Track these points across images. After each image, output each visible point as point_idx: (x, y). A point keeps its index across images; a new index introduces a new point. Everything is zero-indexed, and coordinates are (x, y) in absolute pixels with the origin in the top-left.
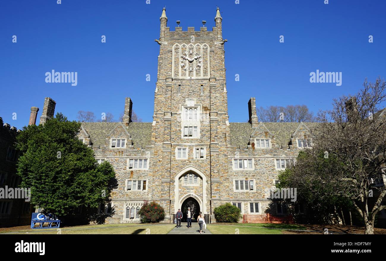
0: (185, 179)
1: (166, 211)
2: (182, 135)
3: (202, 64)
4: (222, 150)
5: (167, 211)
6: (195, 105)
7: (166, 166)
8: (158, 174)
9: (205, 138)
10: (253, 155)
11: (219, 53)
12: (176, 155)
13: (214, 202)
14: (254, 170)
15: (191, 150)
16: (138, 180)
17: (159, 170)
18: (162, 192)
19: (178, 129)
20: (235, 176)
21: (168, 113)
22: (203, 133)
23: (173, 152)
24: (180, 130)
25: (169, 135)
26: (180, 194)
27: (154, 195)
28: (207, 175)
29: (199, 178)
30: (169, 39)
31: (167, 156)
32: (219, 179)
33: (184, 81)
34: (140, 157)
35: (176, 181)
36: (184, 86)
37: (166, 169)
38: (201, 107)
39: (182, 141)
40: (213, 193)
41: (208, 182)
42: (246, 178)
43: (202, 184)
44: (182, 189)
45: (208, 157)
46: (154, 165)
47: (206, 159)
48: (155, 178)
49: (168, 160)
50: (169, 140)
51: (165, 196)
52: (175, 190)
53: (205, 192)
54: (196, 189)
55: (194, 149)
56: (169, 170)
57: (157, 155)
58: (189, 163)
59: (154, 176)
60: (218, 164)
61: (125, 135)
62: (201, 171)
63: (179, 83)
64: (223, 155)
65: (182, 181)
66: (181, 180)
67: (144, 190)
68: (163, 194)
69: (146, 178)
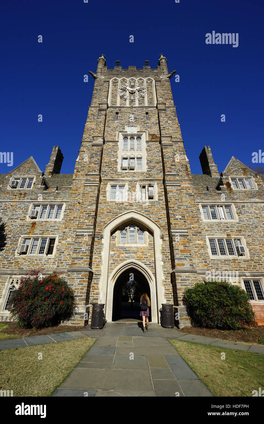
0: (122, 236)
1: (79, 296)
2: (119, 167)
3: (146, 94)
4: (183, 187)
5: (82, 296)
6: (138, 132)
7: (89, 207)
8: (74, 224)
9: (154, 172)
10: (232, 199)
11: (166, 85)
12: (108, 194)
13: (181, 277)
14: (238, 221)
15: (133, 187)
16: (42, 237)
17: (77, 218)
18: (75, 256)
19: (112, 160)
20: (208, 231)
21: (98, 138)
22: (152, 164)
23: (103, 190)
24: (116, 162)
25: (97, 164)
26: (112, 261)
27: (62, 263)
28: (162, 227)
29: (146, 233)
30: (106, 74)
31: (91, 192)
32: (186, 231)
33: (123, 109)
34: (51, 202)
35: (105, 237)
36: (123, 114)
37: (88, 212)
38: (147, 134)
39: (118, 175)
40: (177, 256)
41: (165, 239)
42: (228, 235)
43: (152, 243)
44: (116, 252)
45: (161, 198)
46: (70, 209)
47: (159, 200)
48: (67, 230)
49: (92, 198)
50: (97, 170)
51: (80, 262)
52: (103, 253)
53: (159, 256)
54: (142, 252)
55: (138, 186)
56: (92, 215)
57: (76, 194)
58: (129, 207)
59: (66, 228)
60: (181, 204)
61: (35, 172)
62: (151, 219)
63: (117, 110)
64: (185, 194)
65: (116, 239)
66: (115, 237)
67: (49, 255)
68: (77, 258)
69: (56, 234)
